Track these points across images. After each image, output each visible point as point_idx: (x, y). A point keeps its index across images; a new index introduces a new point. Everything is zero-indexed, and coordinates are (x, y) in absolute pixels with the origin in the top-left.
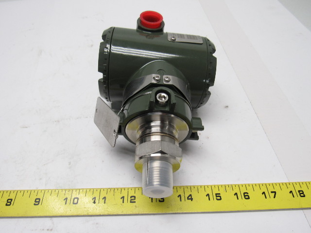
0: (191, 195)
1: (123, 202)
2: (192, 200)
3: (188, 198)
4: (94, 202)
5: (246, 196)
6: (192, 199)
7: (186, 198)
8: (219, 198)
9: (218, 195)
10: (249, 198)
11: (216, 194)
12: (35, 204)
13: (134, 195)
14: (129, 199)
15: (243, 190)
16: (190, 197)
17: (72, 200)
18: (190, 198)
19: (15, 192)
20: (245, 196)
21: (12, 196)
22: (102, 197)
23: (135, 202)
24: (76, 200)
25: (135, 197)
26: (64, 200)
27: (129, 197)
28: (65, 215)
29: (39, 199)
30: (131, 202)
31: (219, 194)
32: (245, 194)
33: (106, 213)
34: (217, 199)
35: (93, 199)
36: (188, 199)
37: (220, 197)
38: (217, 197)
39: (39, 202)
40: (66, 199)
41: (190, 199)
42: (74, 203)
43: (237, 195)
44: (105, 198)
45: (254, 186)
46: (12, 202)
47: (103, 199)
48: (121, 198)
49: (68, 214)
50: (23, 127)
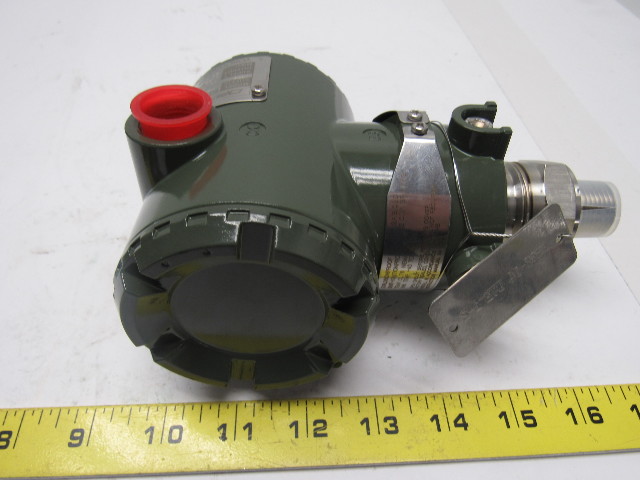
0: (461, 416)
1: (297, 436)
2: (466, 429)
3: (456, 421)
4: (224, 438)
5: (595, 416)
6: (465, 426)
7: (452, 424)
8: (530, 422)
9: (527, 414)
10: (601, 421)
11: (523, 412)
12: (70, 445)
13: (322, 417)
14: (312, 428)
15: (586, 403)
16: (460, 421)
17: (166, 433)
19: (20, 414)
20: (591, 416)
21: (12, 425)
22: (242, 423)
23: (325, 435)
24: (176, 432)
25: (324, 422)
26: (147, 432)
27: (311, 423)
28: (149, 471)
29: (82, 431)
30: (316, 435)
31: (531, 412)
32: (593, 412)
33: (255, 465)
34: (527, 425)
35: (219, 429)
36: (457, 425)
37: (533, 418)
38: (525, 418)
39: (81, 439)
40: (152, 429)
41: (460, 425)
42: (171, 441)
43: (573, 414)
44: (249, 426)
45: (610, 390)
46: (12, 440)
47: (245, 428)
48: (291, 426)
49: (157, 468)
50: (39, 253)
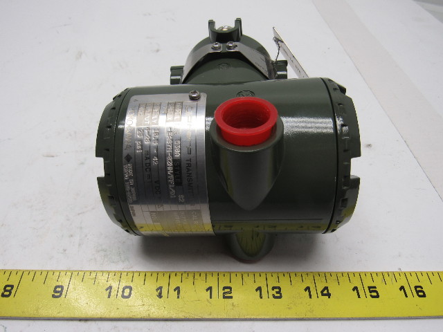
0: (326, 288)
1: (211, 297)
2: (329, 297)
3: (322, 292)
4: (160, 296)
5: (420, 292)
6: (329, 295)
7: (320, 294)
8: (374, 294)
9: (372, 289)
10: (424, 296)
11: (369, 288)
12: (53, 296)
13: (228, 285)
14: (221, 292)
15: (414, 283)
17: (121, 290)
18: (326, 293)
19: (20, 274)
20: (417, 292)
21: (14, 281)
22: (173, 286)
23: (231, 297)
24: (127, 291)
25: (230, 288)
26: (107, 290)
27: (221, 289)
28: (107, 316)
29: (62, 287)
30: (224, 297)
31: (375, 287)
32: (418, 289)
33: (181, 316)
34: (373, 297)
35: (157, 290)
36: (323, 295)
37: (376, 292)
38: (371, 292)
39: (61, 293)
40: (110, 287)
41: (325, 295)
42: (123, 296)
43: (404, 290)
44: (178, 289)
45: (431, 275)
46: (13, 292)
47: (175, 290)
48: (207, 290)
49: (113, 315)
50: (48, 156)
